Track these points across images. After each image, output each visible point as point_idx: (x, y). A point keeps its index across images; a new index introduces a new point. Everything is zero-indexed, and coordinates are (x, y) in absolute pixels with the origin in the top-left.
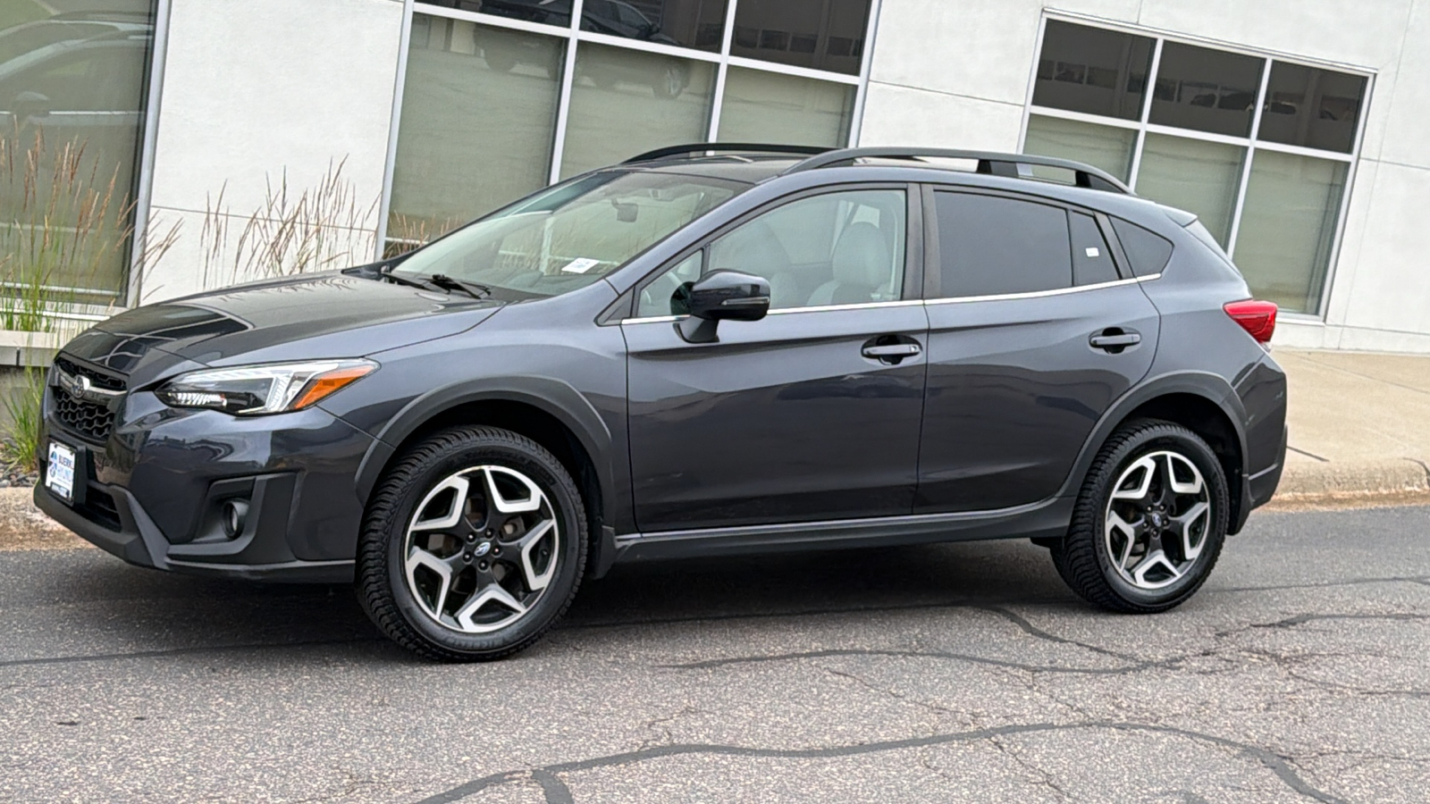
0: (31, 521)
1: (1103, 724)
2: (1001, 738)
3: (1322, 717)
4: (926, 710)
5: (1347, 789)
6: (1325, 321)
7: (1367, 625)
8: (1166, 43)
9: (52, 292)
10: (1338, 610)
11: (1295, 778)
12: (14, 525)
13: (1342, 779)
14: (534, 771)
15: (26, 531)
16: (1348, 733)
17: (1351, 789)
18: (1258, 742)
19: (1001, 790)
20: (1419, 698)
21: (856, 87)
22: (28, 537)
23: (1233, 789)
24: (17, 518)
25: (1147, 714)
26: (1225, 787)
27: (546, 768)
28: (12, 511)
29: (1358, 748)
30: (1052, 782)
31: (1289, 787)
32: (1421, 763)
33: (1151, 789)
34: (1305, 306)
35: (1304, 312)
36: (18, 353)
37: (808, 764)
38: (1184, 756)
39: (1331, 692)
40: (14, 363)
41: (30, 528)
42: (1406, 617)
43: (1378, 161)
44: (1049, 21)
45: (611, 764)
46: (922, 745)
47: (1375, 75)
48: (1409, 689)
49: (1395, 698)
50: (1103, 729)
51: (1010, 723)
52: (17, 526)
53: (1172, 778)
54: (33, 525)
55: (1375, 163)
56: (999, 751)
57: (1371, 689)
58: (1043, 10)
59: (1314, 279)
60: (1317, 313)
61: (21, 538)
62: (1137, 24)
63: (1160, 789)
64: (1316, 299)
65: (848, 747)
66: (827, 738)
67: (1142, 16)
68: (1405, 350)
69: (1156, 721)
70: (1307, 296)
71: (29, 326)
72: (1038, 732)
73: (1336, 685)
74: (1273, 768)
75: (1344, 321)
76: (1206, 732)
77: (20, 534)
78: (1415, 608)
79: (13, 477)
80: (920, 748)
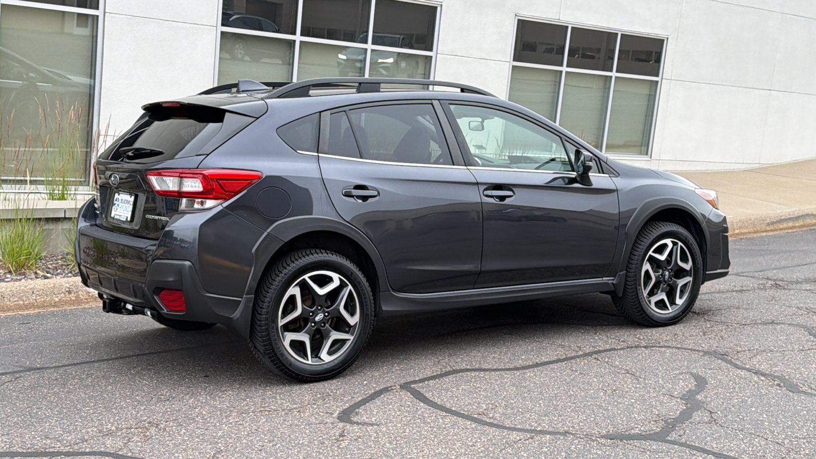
0: (89, 293)
1: (637, 347)
2: (596, 356)
3: (729, 336)
4: (556, 347)
5: (758, 365)
6: (651, 158)
7: (726, 296)
8: (572, 28)
9: (70, 181)
10: (709, 290)
11: (733, 363)
12: (82, 295)
13: (753, 362)
14: (400, 385)
15: (87, 297)
16: (745, 342)
17: (759, 365)
18: (708, 349)
19: (610, 377)
20: (766, 325)
21: (431, 57)
22: (89, 300)
23: (709, 369)
24: (82, 291)
25: (654, 341)
26: (705, 369)
27: (404, 384)
28: (80, 288)
29: (752, 348)
30: (630, 373)
31: (732, 367)
32: (783, 352)
33: (674, 372)
34: (641, 151)
35: (641, 154)
36: (65, 211)
37: (518, 374)
38: (680, 357)
39: (727, 326)
40: (63, 216)
41: (89, 296)
42: (741, 291)
43: (671, 80)
44: (519, 20)
45: (432, 380)
46: (564, 362)
47: (668, 38)
48: (760, 322)
49: (756, 326)
50: (638, 349)
51: (596, 350)
52: (83, 296)
53: (681, 367)
54: (90, 294)
55: (670, 81)
56: (599, 362)
57: (743, 323)
58: (516, 15)
59: (644, 138)
60: (647, 154)
61: (86, 301)
62: (559, 20)
63: (678, 372)
64: (646, 148)
65: (532, 365)
66: (520, 362)
67: (561, 15)
68: (687, 170)
69: (659, 344)
70: (642, 146)
71: (62, 198)
72: (611, 352)
73: (728, 323)
74: (721, 359)
75: (660, 157)
76: (683, 347)
77: (85, 299)
78: (742, 287)
79: (73, 272)
80: (563, 363)
